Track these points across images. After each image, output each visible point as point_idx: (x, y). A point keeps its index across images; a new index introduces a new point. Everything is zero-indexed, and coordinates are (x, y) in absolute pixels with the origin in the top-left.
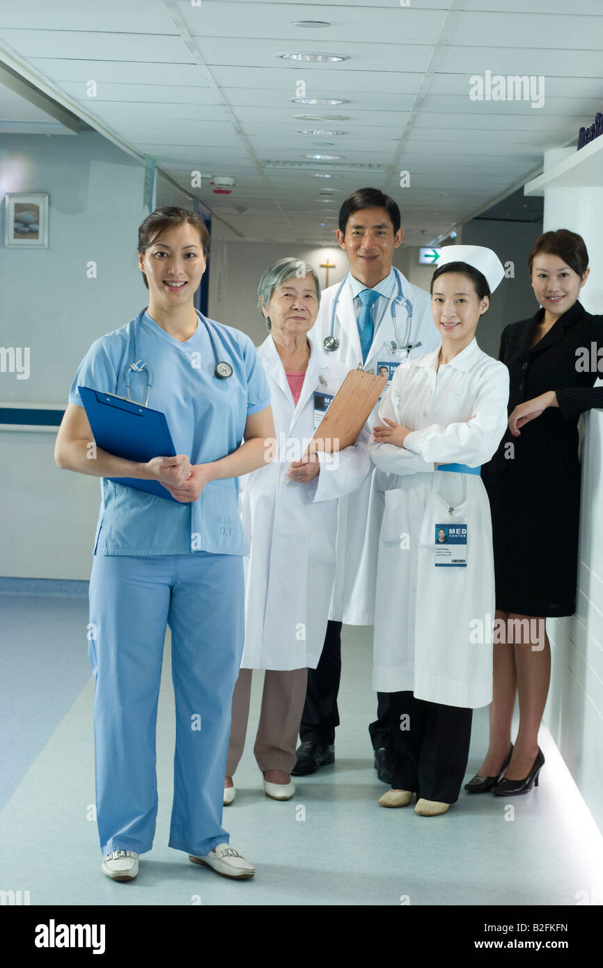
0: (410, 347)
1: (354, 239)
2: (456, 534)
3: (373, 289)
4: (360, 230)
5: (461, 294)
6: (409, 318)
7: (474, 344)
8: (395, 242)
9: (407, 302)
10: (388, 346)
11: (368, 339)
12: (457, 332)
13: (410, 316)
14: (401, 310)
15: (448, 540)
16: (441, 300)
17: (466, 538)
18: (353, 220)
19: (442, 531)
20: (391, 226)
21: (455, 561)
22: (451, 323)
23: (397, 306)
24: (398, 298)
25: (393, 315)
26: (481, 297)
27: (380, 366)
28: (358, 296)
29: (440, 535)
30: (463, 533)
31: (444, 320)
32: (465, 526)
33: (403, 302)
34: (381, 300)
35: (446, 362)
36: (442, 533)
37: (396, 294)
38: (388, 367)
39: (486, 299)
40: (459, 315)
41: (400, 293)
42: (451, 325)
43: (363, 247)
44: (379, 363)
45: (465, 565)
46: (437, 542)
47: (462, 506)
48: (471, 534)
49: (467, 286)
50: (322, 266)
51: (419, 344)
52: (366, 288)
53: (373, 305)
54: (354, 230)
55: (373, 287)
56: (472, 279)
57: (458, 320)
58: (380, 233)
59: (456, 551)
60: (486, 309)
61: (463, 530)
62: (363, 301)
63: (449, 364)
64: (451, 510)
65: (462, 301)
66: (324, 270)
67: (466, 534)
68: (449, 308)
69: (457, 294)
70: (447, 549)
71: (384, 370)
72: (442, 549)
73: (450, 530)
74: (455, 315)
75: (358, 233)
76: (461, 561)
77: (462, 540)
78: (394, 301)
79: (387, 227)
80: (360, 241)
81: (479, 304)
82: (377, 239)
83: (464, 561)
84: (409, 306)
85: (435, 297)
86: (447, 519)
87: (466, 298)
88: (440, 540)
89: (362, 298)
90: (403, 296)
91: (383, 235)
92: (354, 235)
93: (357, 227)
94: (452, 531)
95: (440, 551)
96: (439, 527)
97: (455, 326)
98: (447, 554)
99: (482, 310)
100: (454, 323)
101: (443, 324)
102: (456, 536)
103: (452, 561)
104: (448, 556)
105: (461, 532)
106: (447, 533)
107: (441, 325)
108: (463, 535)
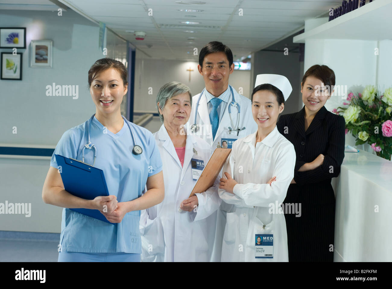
0: (239, 130)
1: (207, 70)
2: (267, 240)
3: (218, 98)
4: (210, 65)
5: (269, 103)
6: (238, 114)
7: (275, 130)
8: (230, 71)
9: (237, 104)
10: (227, 129)
11: (215, 126)
12: (267, 124)
13: (239, 112)
14: (234, 109)
15: (262, 243)
16: (257, 106)
17: (273, 242)
18: (206, 60)
19: (259, 238)
20: (228, 62)
21: (267, 255)
22: (264, 119)
23: (231, 107)
24: (232, 102)
25: (230, 112)
26: (280, 104)
27: (223, 141)
28: (210, 102)
29: (258, 240)
30: (271, 239)
31: (259, 117)
32: (272, 236)
33: (235, 104)
34: (222, 104)
35: (261, 140)
36: (259, 240)
37: (231, 100)
38: (227, 141)
39: (283, 105)
40: (268, 114)
41: (233, 100)
42: (263, 120)
43: (212, 74)
44: (222, 139)
45: (272, 258)
46: (256, 244)
47: (271, 224)
48: (275, 239)
49: (272, 98)
51: (244, 128)
52: (215, 97)
53: (218, 107)
54: (207, 65)
55: (218, 97)
56: (275, 94)
57: (268, 117)
58: (221, 66)
59: (267, 249)
60: (282, 110)
61: (271, 237)
62: (213, 105)
63: (262, 142)
64: (264, 226)
65: (269, 106)
67: (273, 240)
68: (263, 110)
69: (267, 103)
70: (262, 249)
71: (225, 143)
72: (259, 248)
73: (264, 237)
74: (266, 114)
75: (209, 67)
76: (270, 255)
77: (270, 243)
78: (230, 104)
79: (226, 63)
80: (211, 71)
81: (279, 108)
82: (220, 70)
83: (272, 255)
84: (238, 106)
85: (254, 104)
86: (262, 231)
87: (272, 105)
88: (258, 243)
89: (212, 103)
90: (235, 102)
91: (223, 68)
92: (207, 68)
93: (209, 63)
94: (264, 238)
95: (258, 249)
96: (258, 236)
97: (265, 120)
98: (262, 251)
99: (281, 111)
100: (265, 119)
101: (259, 119)
102: (267, 241)
103: (265, 255)
104: (263, 252)
105: (270, 239)
106: (262, 239)
107: (258, 119)
108: (271, 240)
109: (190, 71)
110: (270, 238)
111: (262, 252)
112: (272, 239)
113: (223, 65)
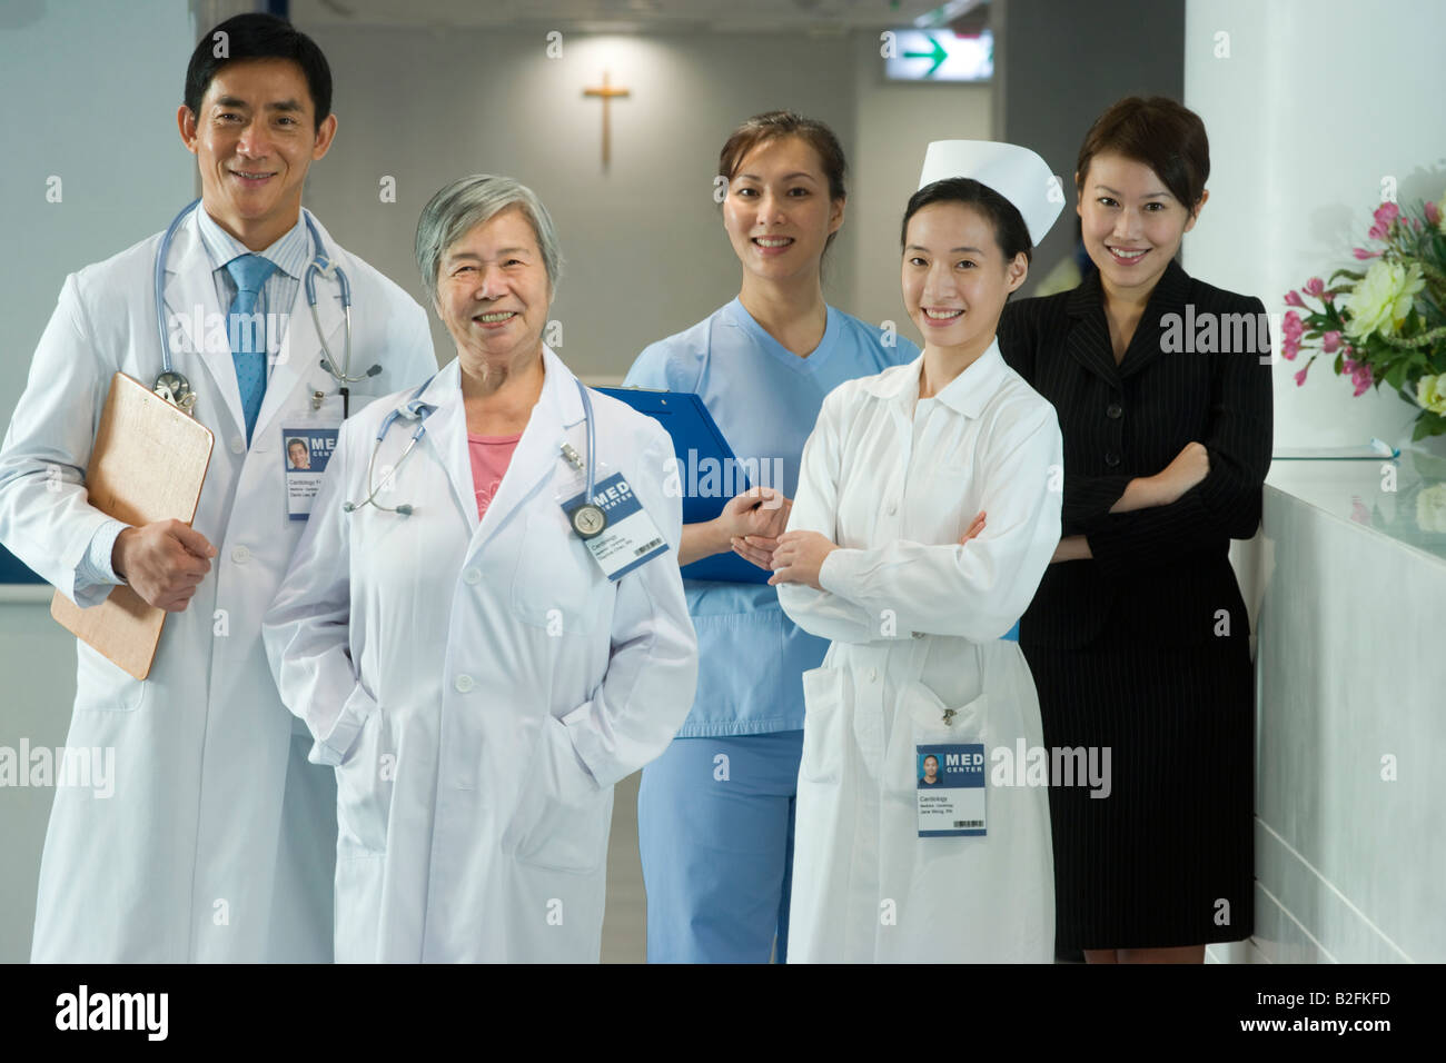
4: (237, 111)
5: (965, 250)
7: (992, 355)
12: (957, 332)
15: (943, 779)
16: (922, 262)
17: (982, 774)
19: (930, 761)
21: (962, 824)
22: (945, 311)
26: (1010, 254)
29: (927, 768)
30: (975, 763)
31: (926, 302)
32: (979, 749)
36: (931, 765)
39: (1021, 260)
40: (961, 294)
42: (942, 316)
43: (241, 151)
44: (286, 433)
45: (983, 833)
46: (922, 784)
47: (971, 706)
50: (589, 94)
54: (222, 110)
55: (263, 248)
56: (991, 216)
57: (959, 305)
58: (283, 121)
59: (964, 803)
60: (1021, 281)
61: (975, 756)
64: (949, 714)
65: (967, 264)
66: (596, 106)
67: (982, 766)
68: (938, 279)
69: (957, 250)
70: (944, 799)
71: (297, 447)
72: (933, 799)
74: (952, 293)
75: (231, 117)
76: (974, 823)
77: (976, 779)
79: (302, 111)
81: (1005, 271)
82: (273, 135)
83: (981, 823)
85: (910, 254)
86: (940, 734)
87: (976, 258)
88: (929, 780)
91: (290, 127)
92: (222, 121)
93: (231, 103)
94: (951, 760)
95: (929, 803)
96: (926, 751)
97: (951, 318)
98: (944, 809)
99: (1013, 282)
100: (951, 310)
101: (925, 310)
102: (961, 770)
103: (956, 824)
104: (945, 814)
105: (972, 761)
106: (941, 764)
107: (922, 313)
108: (976, 766)
109: (605, 96)
110: (972, 758)
111: (942, 812)
112: (980, 763)
113: (288, 115)
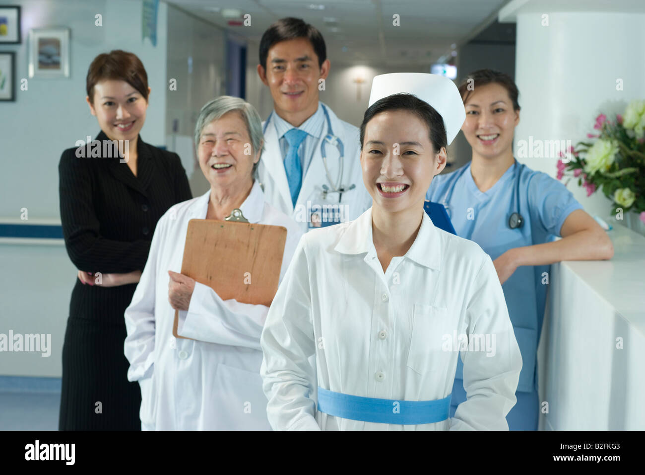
0: (342, 190)
1: (276, 74)
3: (300, 128)
4: (282, 65)
6: (341, 158)
8: (321, 75)
9: (338, 140)
10: (319, 189)
11: (297, 184)
13: (342, 155)
14: (331, 148)
16: (377, 152)
18: (274, 53)
20: (315, 58)
23: (327, 146)
24: (328, 137)
25: (324, 155)
26: (437, 148)
28: (283, 137)
33: (333, 141)
34: (308, 139)
37: (325, 133)
39: (443, 153)
41: (330, 131)
43: (285, 82)
51: (353, 187)
52: (293, 127)
53: (301, 146)
54: (275, 65)
55: (299, 126)
56: (426, 120)
58: (303, 66)
62: (289, 142)
74: (402, 173)
75: (279, 67)
78: (324, 141)
79: (311, 60)
80: (283, 76)
81: (434, 159)
82: (300, 73)
84: (340, 145)
85: (368, 147)
89: (289, 138)
90: (333, 134)
91: (306, 69)
92: (276, 70)
93: (278, 61)
99: (438, 167)
107: (377, 187)
113: (306, 63)
